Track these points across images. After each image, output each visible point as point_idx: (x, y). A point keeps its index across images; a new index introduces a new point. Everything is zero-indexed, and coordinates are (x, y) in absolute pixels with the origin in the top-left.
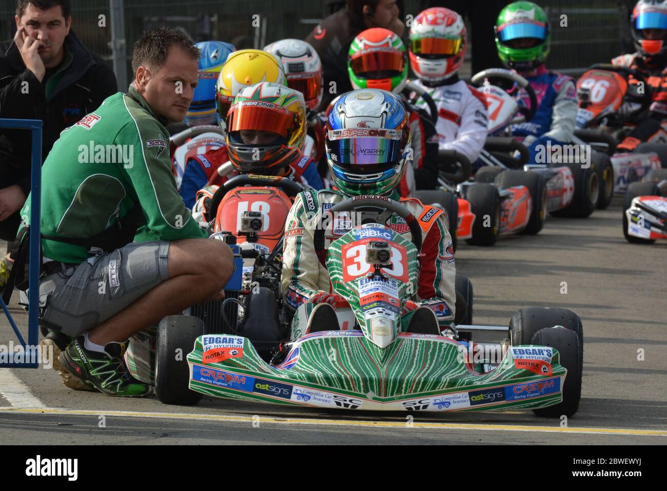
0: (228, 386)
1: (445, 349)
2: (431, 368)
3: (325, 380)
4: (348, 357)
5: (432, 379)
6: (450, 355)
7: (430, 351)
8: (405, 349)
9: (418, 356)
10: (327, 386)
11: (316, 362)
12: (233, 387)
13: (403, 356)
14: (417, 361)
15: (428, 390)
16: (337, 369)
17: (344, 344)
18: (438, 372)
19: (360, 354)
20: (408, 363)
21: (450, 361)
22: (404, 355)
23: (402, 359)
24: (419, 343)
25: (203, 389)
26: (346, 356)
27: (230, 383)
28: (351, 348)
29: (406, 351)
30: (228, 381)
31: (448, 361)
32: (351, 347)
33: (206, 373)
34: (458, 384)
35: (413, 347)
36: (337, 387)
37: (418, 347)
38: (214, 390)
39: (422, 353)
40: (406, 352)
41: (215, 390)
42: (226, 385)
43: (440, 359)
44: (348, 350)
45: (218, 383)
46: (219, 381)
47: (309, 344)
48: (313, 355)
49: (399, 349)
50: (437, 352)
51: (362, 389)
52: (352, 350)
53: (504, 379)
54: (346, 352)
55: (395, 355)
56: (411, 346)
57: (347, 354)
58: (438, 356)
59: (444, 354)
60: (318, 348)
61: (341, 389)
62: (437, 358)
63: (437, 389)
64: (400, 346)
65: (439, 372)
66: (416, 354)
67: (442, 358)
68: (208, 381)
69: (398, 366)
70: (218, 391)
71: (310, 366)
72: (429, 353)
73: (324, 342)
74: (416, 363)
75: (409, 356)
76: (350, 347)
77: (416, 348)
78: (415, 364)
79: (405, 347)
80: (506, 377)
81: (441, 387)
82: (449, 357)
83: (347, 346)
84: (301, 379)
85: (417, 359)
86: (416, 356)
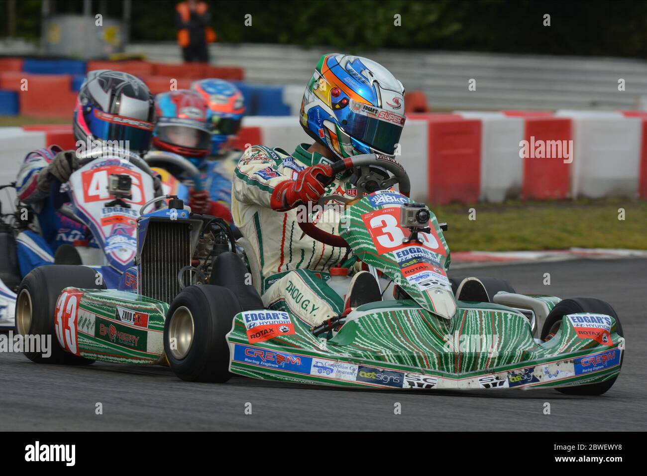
0: (280, 367)
1: (511, 320)
2: (502, 341)
3: (395, 358)
4: (413, 332)
5: (507, 353)
6: (516, 326)
7: (497, 322)
8: (470, 322)
10: (398, 364)
11: (378, 338)
12: (284, 369)
13: (470, 330)
15: (504, 364)
16: (405, 346)
17: (406, 319)
18: (510, 345)
19: (425, 329)
21: (518, 332)
22: (472, 329)
24: (483, 315)
25: (248, 371)
26: (411, 332)
27: (283, 364)
28: (413, 323)
30: (279, 362)
31: (516, 333)
32: (414, 321)
33: (253, 353)
34: (531, 357)
35: (478, 319)
36: (408, 365)
37: (483, 319)
38: (261, 372)
39: (489, 326)
40: (473, 325)
41: (263, 373)
42: (277, 366)
43: (508, 332)
44: (411, 324)
45: (267, 365)
46: (268, 362)
47: (367, 319)
48: (374, 330)
51: (437, 366)
52: (416, 324)
53: (573, 351)
54: (410, 327)
56: (476, 319)
57: (411, 329)
58: (506, 328)
59: (511, 325)
60: (377, 323)
61: (413, 367)
62: (505, 331)
63: (512, 363)
65: (512, 345)
66: (484, 327)
67: (510, 330)
68: (254, 361)
70: (267, 374)
71: (374, 344)
73: (383, 316)
75: (477, 329)
76: (412, 321)
77: (481, 321)
79: (470, 319)
80: (575, 349)
81: (516, 361)
82: (516, 328)
83: (409, 320)
84: (368, 358)
86: (484, 329)
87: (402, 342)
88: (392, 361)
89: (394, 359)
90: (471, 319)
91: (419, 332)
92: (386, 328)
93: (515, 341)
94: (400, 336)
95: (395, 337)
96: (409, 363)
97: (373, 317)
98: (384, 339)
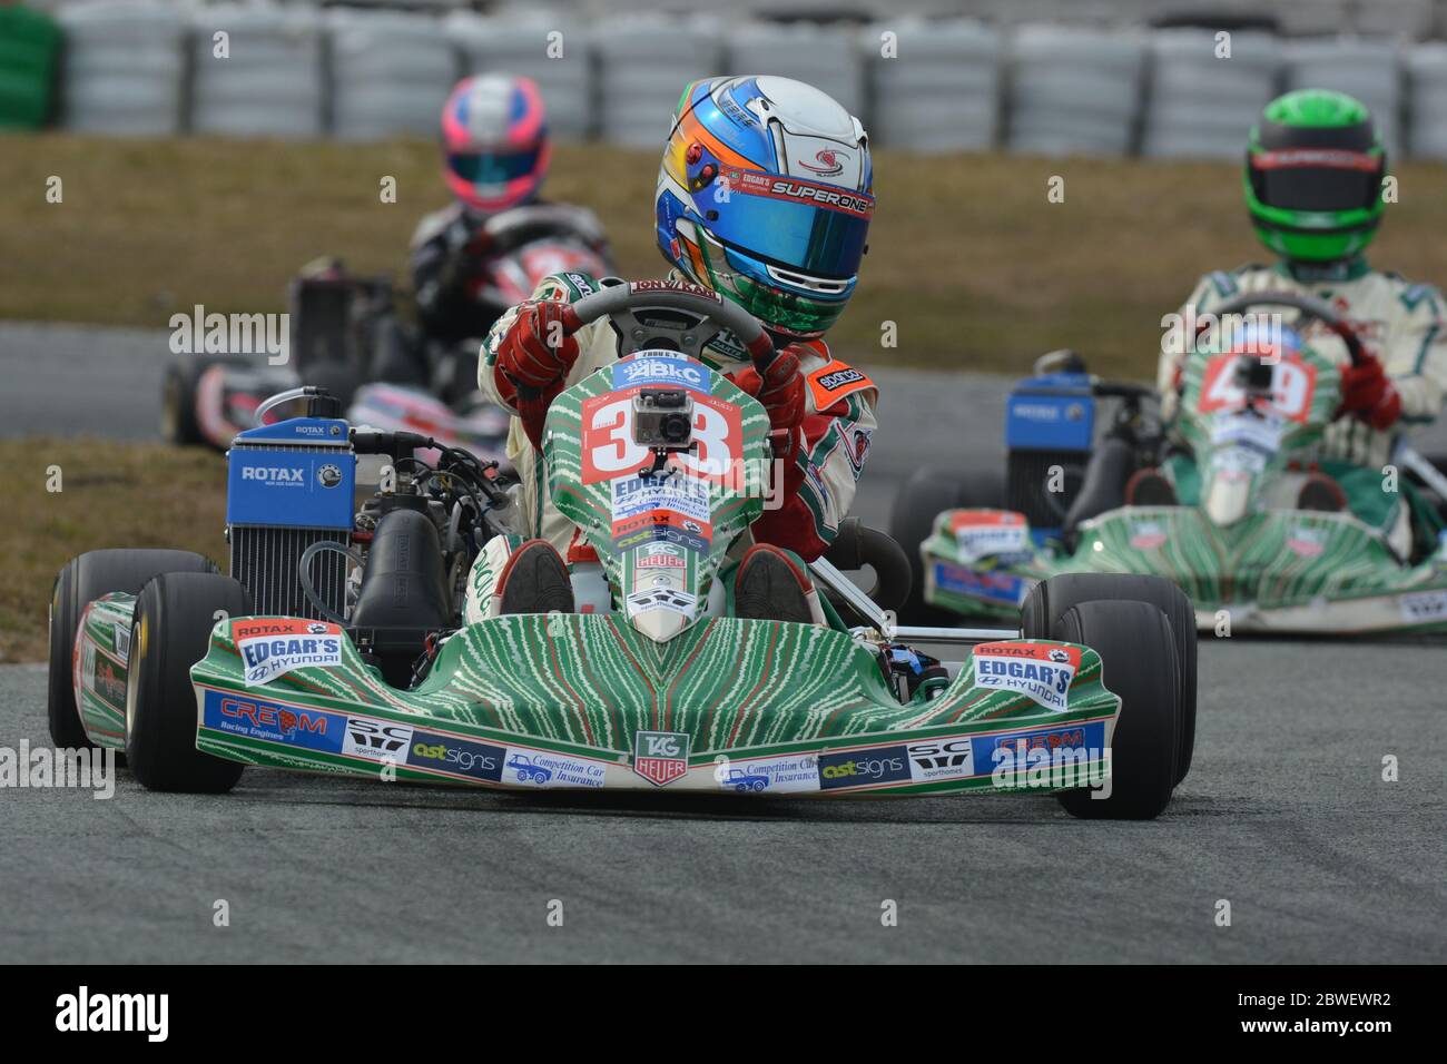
87: (546, 680)
88: (514, 726)
89: (516, 722)
90: (724, 635)
91: (591, 662)
92: (521, 650)
93: (814, 688)
94: (546, 666)
95: (534, 670)
96: (549, 731)
97: (499, 626)
98: (510, 673)
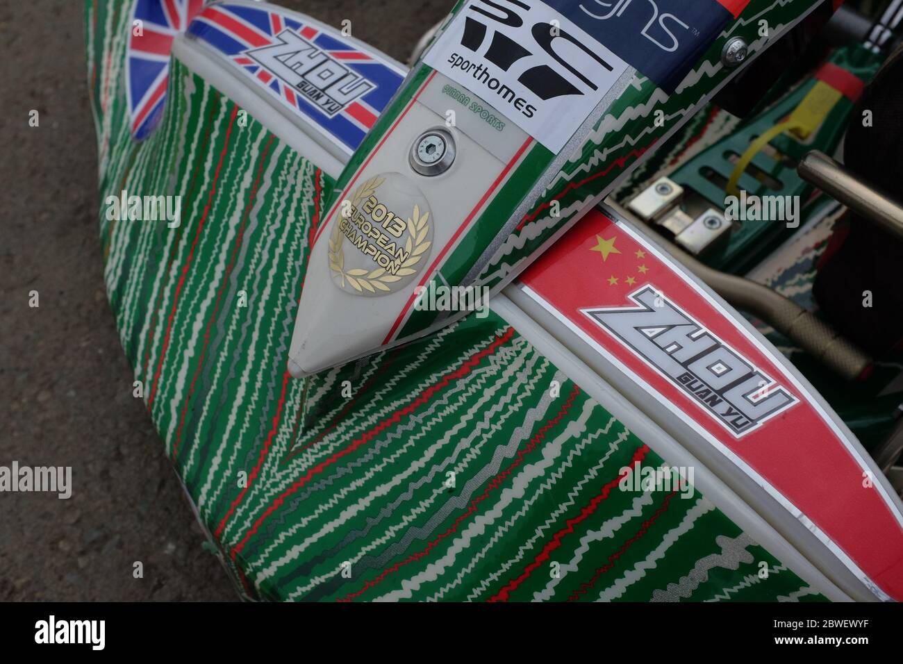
9: (508, 512)
13: (430, 453)
14: (478, 542)
20: (422, 520)
23: (415, 466)
29: (464, 433)
35: (523, 433)
37: (552, 451)
40: (465, 443)
49: (449, 381)
50: (651, 561)
55: (401, 415)
56: (518, 419)
64: (463, 372)
66: (507, 497)
69: (364, 503)
72: (591, 536)
74: (463, 558)
77: (530, 451)
78: (449, 559)
85: (490, 530)
86: (496, 512)
